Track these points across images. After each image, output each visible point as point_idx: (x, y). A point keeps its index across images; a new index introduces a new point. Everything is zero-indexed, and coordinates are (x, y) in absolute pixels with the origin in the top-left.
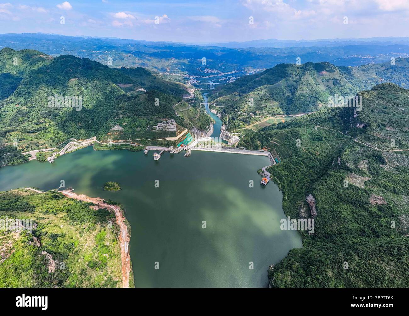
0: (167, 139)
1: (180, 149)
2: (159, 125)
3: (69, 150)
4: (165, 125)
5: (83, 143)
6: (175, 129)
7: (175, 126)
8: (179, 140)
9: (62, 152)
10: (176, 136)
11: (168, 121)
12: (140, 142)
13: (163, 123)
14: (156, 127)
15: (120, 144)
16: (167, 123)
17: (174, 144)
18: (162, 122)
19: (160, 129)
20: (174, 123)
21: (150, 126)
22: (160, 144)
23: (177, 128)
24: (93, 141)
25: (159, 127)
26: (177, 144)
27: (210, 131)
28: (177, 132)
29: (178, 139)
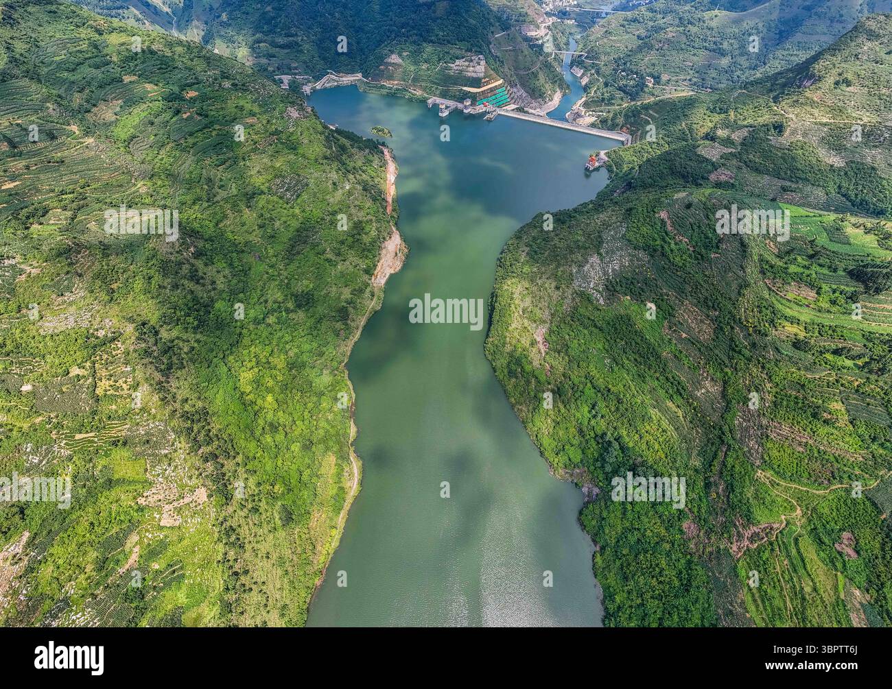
0: (465, 88)
1: (480, 109)
2: (458, 62)
3: (327, 85)
4: (467, 63)
5: (344, 79)
6: (482, 75)
7: (483, 67)
8: (483, 94)
9: (318, 86)
10: (479, 87)
11: (473, 58)
12: (424, 89)
13: (464, 60)
14: (452, 65)
15: (395, 87)
16: (472, 61)
17: (474, 98)
18: (463, 58)
19: (457, 70)
20: (483, 63)
21: (443, 63)
22: (451, 96)
23: (485, 73)
24: (357, 78)
25: (457, 67)
26: (478, 99)
27: (550, 103)
28: (483, 81)
29: (482, 92)
